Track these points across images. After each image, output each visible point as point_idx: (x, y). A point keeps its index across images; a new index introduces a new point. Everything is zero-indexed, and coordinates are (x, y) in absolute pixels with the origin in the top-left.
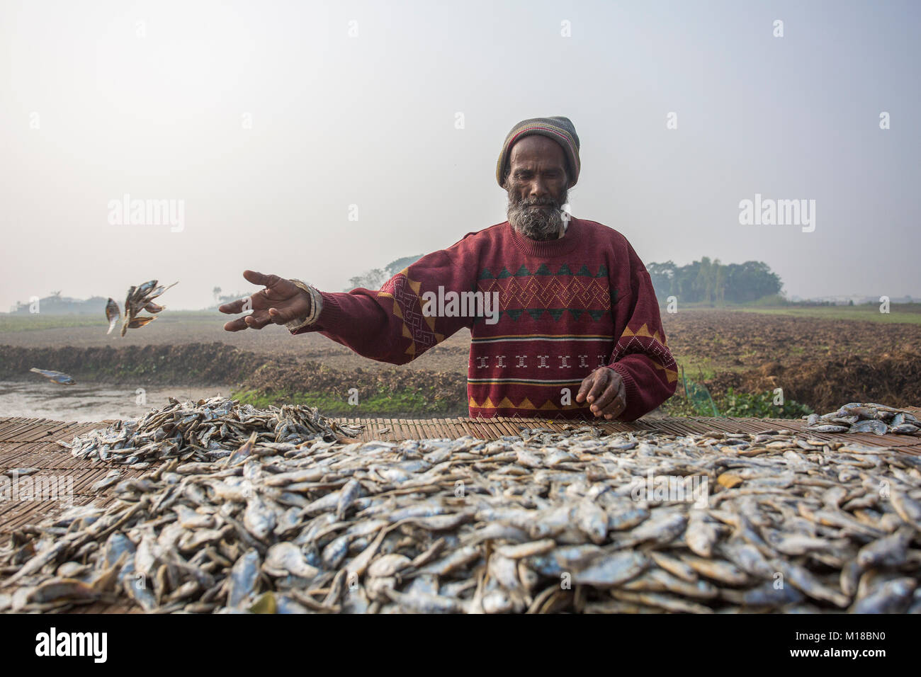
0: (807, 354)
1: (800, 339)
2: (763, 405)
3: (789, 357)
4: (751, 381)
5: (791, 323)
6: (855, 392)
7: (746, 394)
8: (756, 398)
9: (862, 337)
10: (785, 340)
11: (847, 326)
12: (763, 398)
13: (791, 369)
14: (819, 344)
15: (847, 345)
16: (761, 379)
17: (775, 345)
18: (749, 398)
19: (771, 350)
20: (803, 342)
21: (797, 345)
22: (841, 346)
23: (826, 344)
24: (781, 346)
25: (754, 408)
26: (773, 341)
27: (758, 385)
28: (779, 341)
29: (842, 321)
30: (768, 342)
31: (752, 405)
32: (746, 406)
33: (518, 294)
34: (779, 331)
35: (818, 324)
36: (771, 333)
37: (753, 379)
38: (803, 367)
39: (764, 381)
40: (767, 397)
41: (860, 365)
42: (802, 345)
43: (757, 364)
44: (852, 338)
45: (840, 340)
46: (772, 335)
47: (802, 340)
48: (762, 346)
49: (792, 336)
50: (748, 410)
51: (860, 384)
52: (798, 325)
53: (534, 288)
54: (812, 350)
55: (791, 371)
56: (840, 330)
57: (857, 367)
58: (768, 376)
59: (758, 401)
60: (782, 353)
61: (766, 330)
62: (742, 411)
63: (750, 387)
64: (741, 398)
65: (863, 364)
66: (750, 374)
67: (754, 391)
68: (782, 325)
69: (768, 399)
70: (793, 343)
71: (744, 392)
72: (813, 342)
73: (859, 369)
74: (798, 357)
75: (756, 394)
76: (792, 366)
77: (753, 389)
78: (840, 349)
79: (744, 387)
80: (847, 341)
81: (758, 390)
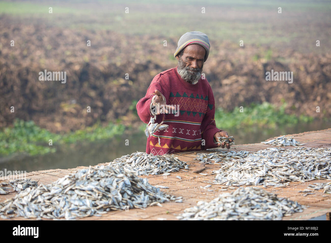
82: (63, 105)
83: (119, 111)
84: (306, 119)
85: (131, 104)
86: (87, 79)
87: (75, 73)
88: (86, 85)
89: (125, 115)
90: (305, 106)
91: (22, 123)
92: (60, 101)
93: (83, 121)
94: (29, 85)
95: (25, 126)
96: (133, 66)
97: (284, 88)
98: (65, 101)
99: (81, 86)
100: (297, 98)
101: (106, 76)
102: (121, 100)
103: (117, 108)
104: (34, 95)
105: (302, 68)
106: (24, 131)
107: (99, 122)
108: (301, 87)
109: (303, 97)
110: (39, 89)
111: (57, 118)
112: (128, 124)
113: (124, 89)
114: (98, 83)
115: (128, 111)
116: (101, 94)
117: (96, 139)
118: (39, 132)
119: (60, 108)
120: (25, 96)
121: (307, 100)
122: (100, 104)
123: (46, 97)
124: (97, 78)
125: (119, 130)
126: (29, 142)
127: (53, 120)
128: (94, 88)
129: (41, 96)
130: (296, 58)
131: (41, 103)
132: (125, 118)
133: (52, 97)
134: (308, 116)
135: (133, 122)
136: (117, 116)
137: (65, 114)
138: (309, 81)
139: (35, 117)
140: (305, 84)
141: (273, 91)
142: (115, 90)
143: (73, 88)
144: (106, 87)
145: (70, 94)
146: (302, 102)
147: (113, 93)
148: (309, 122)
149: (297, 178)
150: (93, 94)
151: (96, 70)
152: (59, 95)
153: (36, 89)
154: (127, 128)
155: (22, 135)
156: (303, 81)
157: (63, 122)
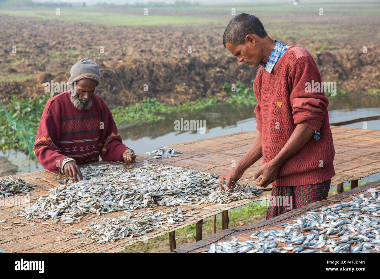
0: (64, 60)
1: (55, 45)
2: (42, 106)
3: (51, 63)
4: (29, 88)
5: (42, 27)
6: (103, 91)
7: (27, 99)
8: (35, 102)
9: (99, 41)
10: (43, 46)
11: (86, 30)
12: (41, 101)
13: (58, 77)
14: (70, 48)
15: (90, 49)
16: (37, 86)
17: (37, 51)
18: (30, 102)
19: (35, 57)
20: (57, 47)
21: (53, 50)
22: (86, 50)
23: (74, 49)
24: (42, 52)
25: (34, 109)
26: (34, 47)
27: (35, 91)
28: (38, 47)
29: (82, 24)
30: (30, 48)
31: (33, 108)
32: (29, 109)
33: (74, 127)
34: (36, 36)
35: (64, 28)
36: (30, 38)
37: (31, 87)
38: (67, 74)
39: (39, 88)
40: (44, 100)
41: (105, 71)
42: (57, 50)
43: (28, 71)
44: (92, 42)
45: (85, 45)
46: (31, 41)
47: (57, 46)
48: (26, 52)
49: (47, 41)
50: (30, 112)
51: (106, 84)
52: (48, 28)
53: (80, 124)
54: (66, 55)
55: (59, 78)
56: (82, 33)
57: (104, 72)
58: (42, 83)
59: (37, 103)
60: (44, 59)
61: (24, 35)
62: (26, 113)
63: (29, 93)
64: (24, 102)
65: (107, 69)
66: (28, 83)
67: (32, 96)
68: (35, 29)
69: (44, 102)
70: (50, 49)
71: (25, 97)
72: (65, 47)
73: (105, 73)
74: (57, 62)
75: (34, 98)
76: (59, 74)
77: (31, 94)
78: (86, 53)
79: (25, 93)
80: (90, 45)
81: (35, 95)
82: (177, 86)
83: (215, 89)
84: (344, 92)
85: (223, 85)
86: (194, 69)
87: (186, 65)
88: (193, 72)
89: (218, 92)
90: (345, 83)
91: (148, 99)
92: (175, 84)
93: (189, 97)
94: (154, 74)
95: (150, 102)
96: (226, 58)
97: (331, 71)
98: (178, 84)
99: (190, 73)
100: (340, 77)
101: (207, 66)
102: (216, 82)
103: (214, 88)
104: (157, 80)
105: (345, 57)
106: (149, 105)
107: (200, 98)
108: (343, 70)
109: (344, 77)
110: (161, 76)
111: (172, 96)
112: (220, 98)
113: (219, 74)
114: (201, 71)
115: (221, 89)
116: (203, 79)
117: (194, 110)
118: (158, 105)
119: (175, 88)
120: (151, 81)
121: (347, 78)
122: (202, 85)
123: (165, 82)
124: (201, 68)
125: (213, 103)
126: (150, 112)
127: (169, 97)
128: (199, 74)
129: (162, 81)
130: (347, 49)
131: (162, 86)
132: (218, 94)
133: (169, 81)
134: (346, 90)
135: (224, 97)
136: (213, 93)
137: (178, 92)
138: (349, 65)
139: (158, 95)
140: (346, 67)
141: (324, 73)
142: (213, 75)
143: (184, 75)
144: (207, 74)
145: (182, 79)
146: (344, 80)
147: (211, 78)
148: (346, 94)
149: (95, 210)
150: (197, 78)
151: (200, 62)
152: (175, 80)
153: (159, 76)
154: (218, 101)
155: (147, 108)
156: (345, 65)
157: (176, 98)
